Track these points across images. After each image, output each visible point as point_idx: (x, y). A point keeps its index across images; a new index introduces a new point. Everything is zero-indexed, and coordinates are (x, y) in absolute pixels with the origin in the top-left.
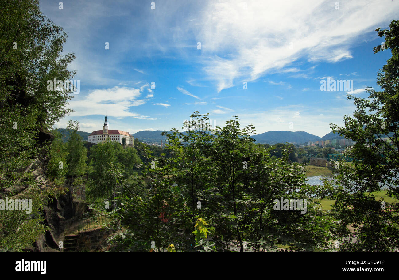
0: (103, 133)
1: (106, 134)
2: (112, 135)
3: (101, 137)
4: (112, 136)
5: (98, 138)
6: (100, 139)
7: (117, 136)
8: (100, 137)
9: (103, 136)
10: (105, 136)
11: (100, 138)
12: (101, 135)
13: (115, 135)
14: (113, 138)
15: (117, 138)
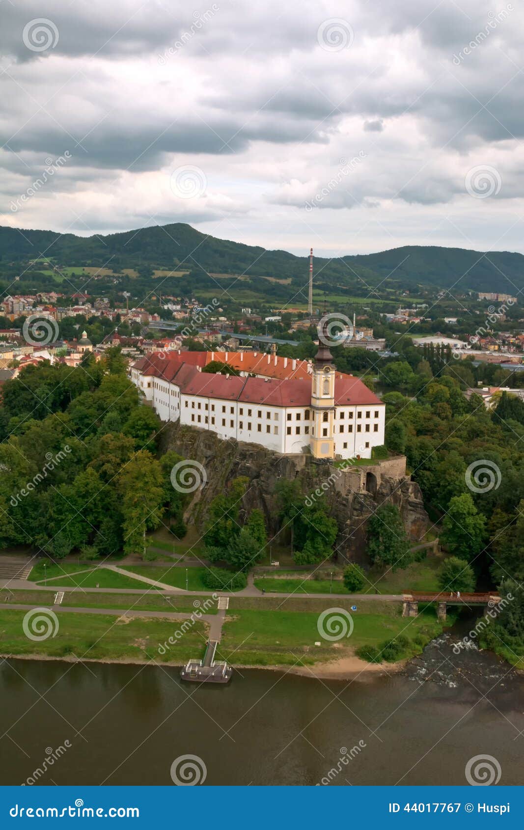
2: (346, 410)
3: (298, 417)
4: (347, 415)
5: (289, 424)
6: (294, 431)
7: (372, 415)
8: (294, 417)
9: (320, 416)
10: (325, 419)
11: (293, 424)
12: (301, 411)
13: (363, 409)
14: (351, 422)
15: (372, 421)
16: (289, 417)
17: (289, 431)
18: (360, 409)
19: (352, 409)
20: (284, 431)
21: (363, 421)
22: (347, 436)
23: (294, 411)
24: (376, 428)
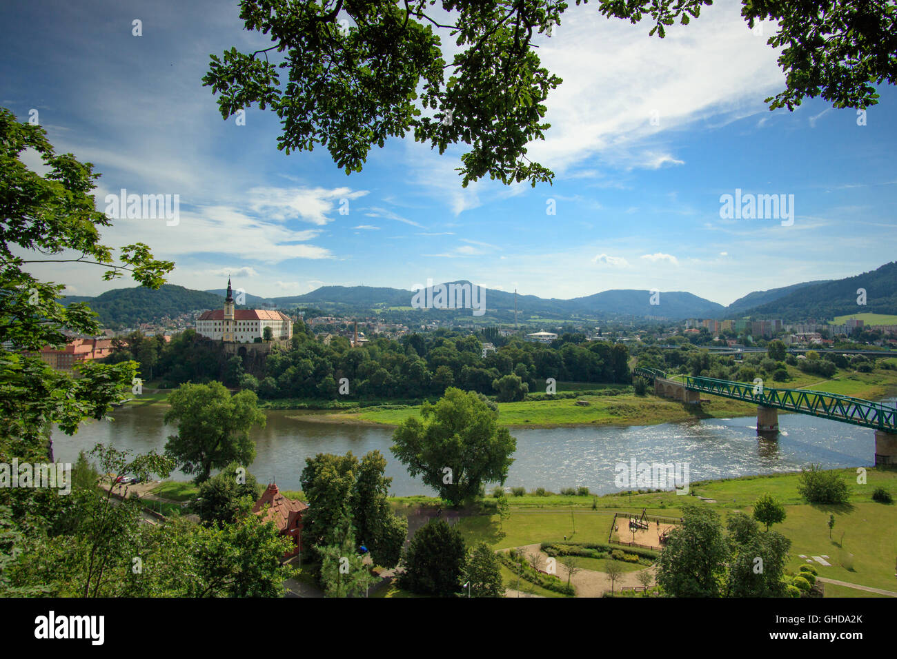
0: (225, 318)
1: (231, 320)
2: (242, 322)
3: (219, 324)
4: (242, 324)
5: (215, 327)
6: (218, 330)
7: (254, 324)
9: (225, 323)
10: (228, 324)
11: (217, 327)
12: (221, 322)
13: (250, 322)
14: (245, 327)
15: (254, 327)
16: (216, 324)
17: (216, 330)
18: (248, 321)
19: (245, 321)
20: (213, 330)
21: (250, 327)
22: (242, 333)
23: (218, 322)
24: (256, 330)
